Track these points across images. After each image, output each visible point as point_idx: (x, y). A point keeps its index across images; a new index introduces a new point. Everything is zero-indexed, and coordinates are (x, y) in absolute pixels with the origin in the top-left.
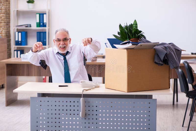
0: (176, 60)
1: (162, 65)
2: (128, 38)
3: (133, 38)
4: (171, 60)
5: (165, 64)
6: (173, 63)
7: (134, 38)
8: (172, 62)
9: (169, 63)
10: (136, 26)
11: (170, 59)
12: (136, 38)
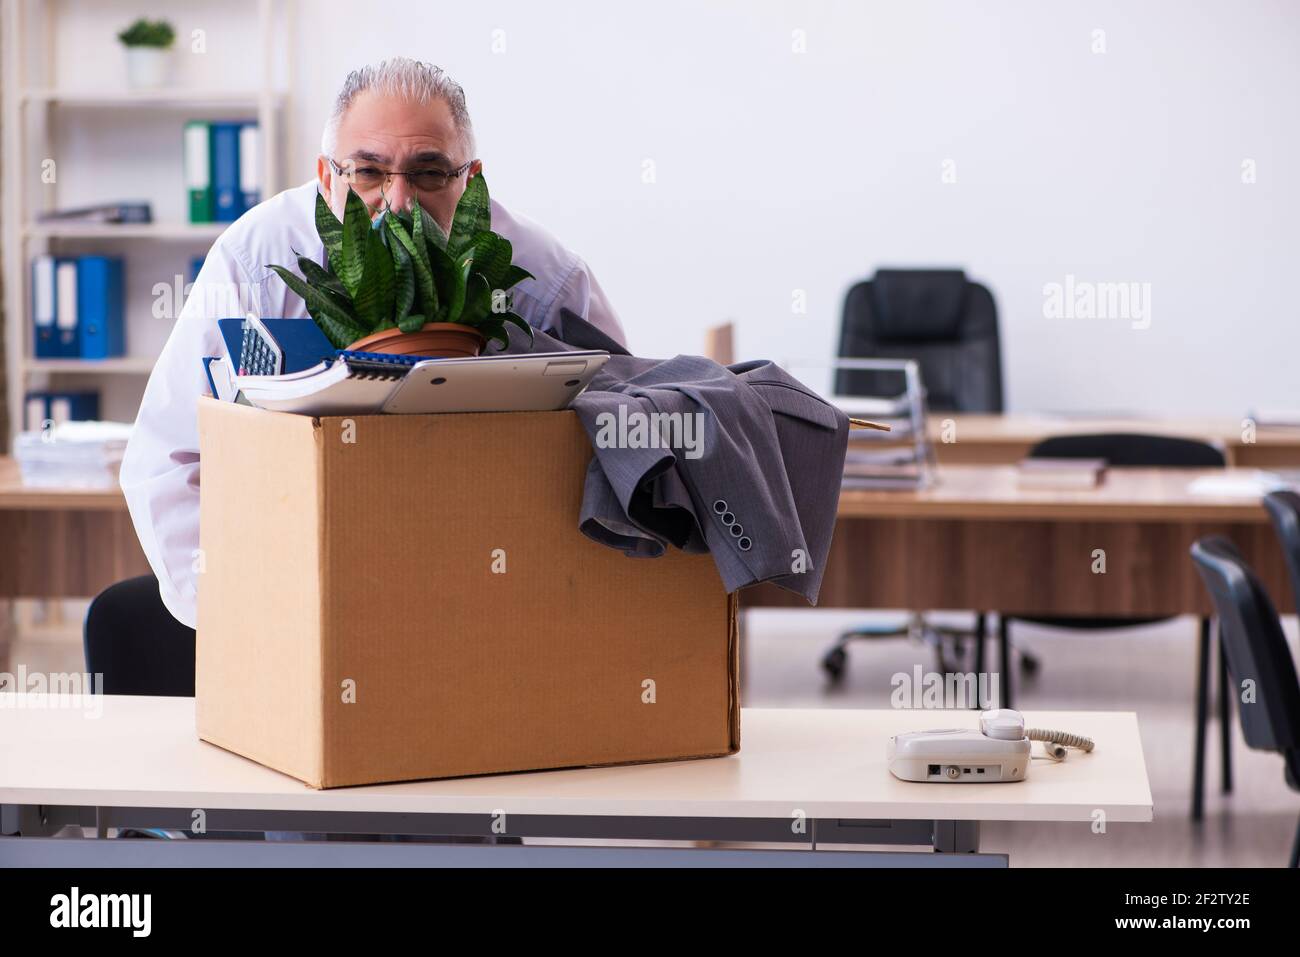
0: (776, 513)
1: (653, 550)
2: (405, 307)
3: (445, 319)
4: (728, 518)
5: (679, 544)
6: (745, 543)
7: (457, 322)
8: (736, 530)
9: (712, 536)
10: (482, 222)
11: (720, 507)
12: (467, 323)
